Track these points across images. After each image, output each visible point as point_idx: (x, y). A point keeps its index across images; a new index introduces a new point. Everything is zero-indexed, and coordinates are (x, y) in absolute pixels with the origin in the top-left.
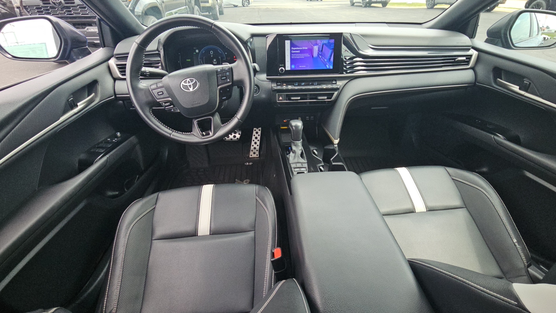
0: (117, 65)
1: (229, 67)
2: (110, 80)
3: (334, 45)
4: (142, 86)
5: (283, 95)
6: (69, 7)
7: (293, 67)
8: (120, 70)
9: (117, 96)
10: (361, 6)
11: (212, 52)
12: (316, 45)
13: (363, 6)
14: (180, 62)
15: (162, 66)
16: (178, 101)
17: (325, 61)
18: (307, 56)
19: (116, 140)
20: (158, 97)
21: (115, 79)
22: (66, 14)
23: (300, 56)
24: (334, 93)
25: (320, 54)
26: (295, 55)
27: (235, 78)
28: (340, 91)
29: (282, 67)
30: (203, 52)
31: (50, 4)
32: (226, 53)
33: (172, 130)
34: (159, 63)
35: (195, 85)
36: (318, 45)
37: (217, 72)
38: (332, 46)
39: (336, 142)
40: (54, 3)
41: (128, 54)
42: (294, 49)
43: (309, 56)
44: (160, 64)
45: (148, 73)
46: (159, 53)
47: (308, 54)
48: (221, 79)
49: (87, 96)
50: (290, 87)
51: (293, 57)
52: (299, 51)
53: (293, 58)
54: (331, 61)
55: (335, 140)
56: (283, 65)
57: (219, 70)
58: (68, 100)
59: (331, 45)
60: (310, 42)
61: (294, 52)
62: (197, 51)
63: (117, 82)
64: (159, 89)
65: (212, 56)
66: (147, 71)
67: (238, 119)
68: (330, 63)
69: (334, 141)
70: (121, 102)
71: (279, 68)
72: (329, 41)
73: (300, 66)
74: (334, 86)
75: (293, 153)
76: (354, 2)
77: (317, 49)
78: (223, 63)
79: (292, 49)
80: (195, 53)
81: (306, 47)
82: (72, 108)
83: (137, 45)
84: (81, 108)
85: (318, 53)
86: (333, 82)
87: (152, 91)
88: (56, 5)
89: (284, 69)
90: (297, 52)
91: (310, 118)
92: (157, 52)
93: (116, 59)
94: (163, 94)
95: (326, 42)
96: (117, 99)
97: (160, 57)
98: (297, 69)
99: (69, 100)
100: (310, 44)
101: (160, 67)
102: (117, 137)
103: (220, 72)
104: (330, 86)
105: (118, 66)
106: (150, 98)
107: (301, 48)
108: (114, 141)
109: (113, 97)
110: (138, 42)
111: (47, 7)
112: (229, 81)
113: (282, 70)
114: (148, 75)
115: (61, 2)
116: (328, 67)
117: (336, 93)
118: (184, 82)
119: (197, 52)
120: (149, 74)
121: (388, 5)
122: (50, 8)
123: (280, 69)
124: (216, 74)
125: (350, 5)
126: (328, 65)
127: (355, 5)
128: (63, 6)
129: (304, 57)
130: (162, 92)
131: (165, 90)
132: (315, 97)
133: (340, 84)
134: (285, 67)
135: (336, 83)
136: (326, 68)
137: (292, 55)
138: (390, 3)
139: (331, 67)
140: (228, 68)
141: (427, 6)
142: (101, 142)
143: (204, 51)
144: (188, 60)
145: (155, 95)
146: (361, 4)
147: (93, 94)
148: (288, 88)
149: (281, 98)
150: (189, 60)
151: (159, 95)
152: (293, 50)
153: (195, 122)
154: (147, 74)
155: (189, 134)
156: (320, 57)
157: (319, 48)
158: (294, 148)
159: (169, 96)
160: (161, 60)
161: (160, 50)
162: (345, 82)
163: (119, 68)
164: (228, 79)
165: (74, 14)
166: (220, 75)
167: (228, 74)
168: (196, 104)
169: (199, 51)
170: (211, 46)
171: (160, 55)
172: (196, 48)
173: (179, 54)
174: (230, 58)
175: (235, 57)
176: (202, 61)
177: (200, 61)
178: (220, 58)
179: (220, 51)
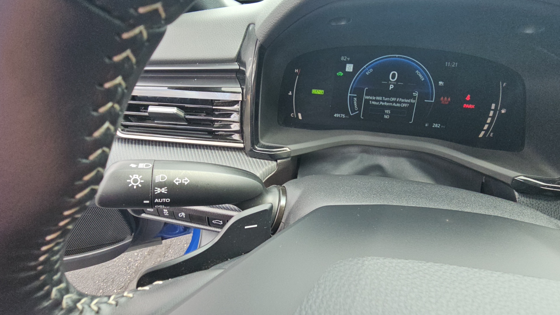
11: (393, 77)
14: (293, 93)
30: (367, 73)
32: (441, 83)
45: (161, 196)
46: (241, 68)
62: (349, 68)
65: (391, 87)
92: (236, 66)
97: (243, 84)
119: (347, 70)
143: (371, 70)
144: (315, 91)
150: (320, 92)
154: (157, 201)
161: (244, 58)
169: (355, 69)
170: (397, 56)
171: (243, 73)
172: (349, 59)
173: (296, 71)
174: (449, 99)
175: (468, 98)
176: (355, 99)
177: (352, 98)
178: (417, 95)
179: (421, 73)
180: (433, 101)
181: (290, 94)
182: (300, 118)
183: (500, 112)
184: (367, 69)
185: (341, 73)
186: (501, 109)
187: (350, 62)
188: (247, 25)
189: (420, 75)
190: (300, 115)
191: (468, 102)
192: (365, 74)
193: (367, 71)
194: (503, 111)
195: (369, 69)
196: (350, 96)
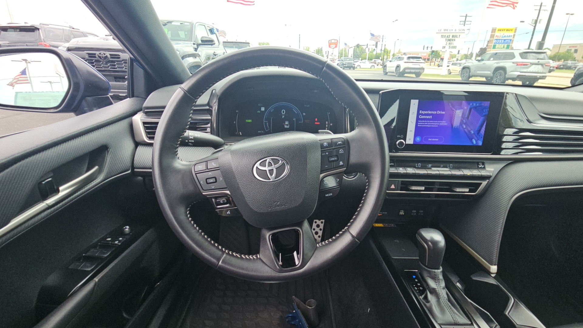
0: (144, 123)
1: (343, 140)
2: (129, 145)
3: (488, 109)
4: (180, 164)
5: (397, 181)
6: (114, 62)
7: (419, 140)
8: (147, 131)
9: (136, 170)
10: (395, 76)
11: (283, 112)
12: (459, 109)
13: (397, 76)
14: (236, 122)
15: (212, 127)
16: (244, 198)
17: (471, 133)
18: (443, 124)
19: (120, 241)
20: (206, 186)
21: (137, 144)
22: (109, 68)
23: (431, 124)
24: (481, 183)
25: (465, 122)
26: (423, 121)
27: (354, 159)
28: (492, 181)
29: (400, 139)
30: (271, 111)
31: (95, 57)
32: (304, 114)
33: (221, 250)
34: (209, 123)
35: (280, 170)
36: (462, 109)
37: (322, 146)
38: (486, 112)
39: (494, 269)
40: (100, 57)
41: (164, 107)
42: (424, 112)
43: (447, 124)
44: (209, 125)
45: (191, 139)
46: (210, 108)
47: (445, 122)
48: (328, 160)
49: (85, 169)
50: (410, 171)
51: (419, 125)
52: (431, 116)
53: (421, 126)
54: (481, 134)
55: (492, 265)
56: (402, 136)
57: (325, 144)
58: (40, 183)
59: (484, 110)
60: (450, 104)
61: (423, 117)
62: (263, 109)
63: (140, 149)
64: (210, 173)
65: (283, 117)
66: (191, 137)
67: (353, 236)
68: (478, 137)
69: (490, 268)
70: (140, 178)
71: (397, 141)
72: (481, 103)
73: (430, 140)
74: (483, 173)
75: (431, 293)
76: (387, 71)
77: (461, 115)
78: (320, 131)
79: (420, 113)
80: (259, 112)
81: (443, 111)
82: (45, 197)
83: (182, 93)
84: (64, 195)
85: (462, 121)
86: (480, 166)
87: (197, 174)
88: (101, 58)
89: (404, 142)
90: (428, 117)
91: (417, 213)
92: (208, 108)
93: (144, 114)
94: (216, 182)
95: (476, 104)
96: (134, 174)
97: (211, 115)
98: (425, 142)
99: (43, 183)
100: (451, 106)
101: (209, 130)
102: (123, 234)
103: (327, 147)
104: (475, 172)
105: (145, 125)
106: (191, 188)
107: (435, 112)
108: (117, 242)
109: (129, 172)
110: (186, 88)
111: (93, 60)
112: (342, 164)
113: (401, 143)
114: (190, 144)
115: (107, 56)
116: (474, 142)
117: (484, 183)
118: (260, 164)
119: (262, 110)
120: (193, 141)
121: (421, 75)
122: (94, 61)
123: (397, 143)
124: (320, 150)
125: (383, 74)
126: (475, 140)
127: (389, 74)
128: (108, 60)
129: (437, 126)
130: (214, 179)
131: (222, 176)
132: (450, 187)
133: (491, 170)
134: (405, 139)
135: (484, 168)
136: (471, 144)
137: (419, 121)
138: (423, 74)
139: (480, 143)
140: (342, 142)
141: (462, 78)
142: (94, 246)
143: (273, 110)
144: (247, 121)
145: (201, 182)
146: (394, 74)
147: (96, 168)
148: (408, 172)
149: (393, 187)
150: (250, 121)
151: (207, 183)
152: (422, 115)
153: (267, 235)
154: (190, 141)
155: (254, 258)
156: (464, 127)
157: (463, 114)
158: (432, 283)
159: (226, 187)
160: (211, 119)
161: (212, 104)
162: (500, 166)
163: (146, 128)
164: (341, 161)
165: (117, 68)
166: (327, 153)
167: (341, 151)
168: (278, 206)
169: (266, 110)
170: (284, 103)
171: (211, 111)
172: (262, 105)
173: (237, 111)
174: (309, 121)
175: (316, 120)
176: (267, 123)
177: (266, 123)
178: (295, 120)
179: (296, 111)
180: (302, 122)
181: (235, 122)
182: (241, 134)
183: (330, 125)
184: (271, 109)
185: (259, 111)
186: (330, 124)
187: (263, 106)
188: (212, 89)
189: (295, 111)
190: (240, 133)
191: (317, 121)
192: (270, 112)
193: (271, 110)
194: (331, 125)
195: (272, 109)
196: (265, 122)
